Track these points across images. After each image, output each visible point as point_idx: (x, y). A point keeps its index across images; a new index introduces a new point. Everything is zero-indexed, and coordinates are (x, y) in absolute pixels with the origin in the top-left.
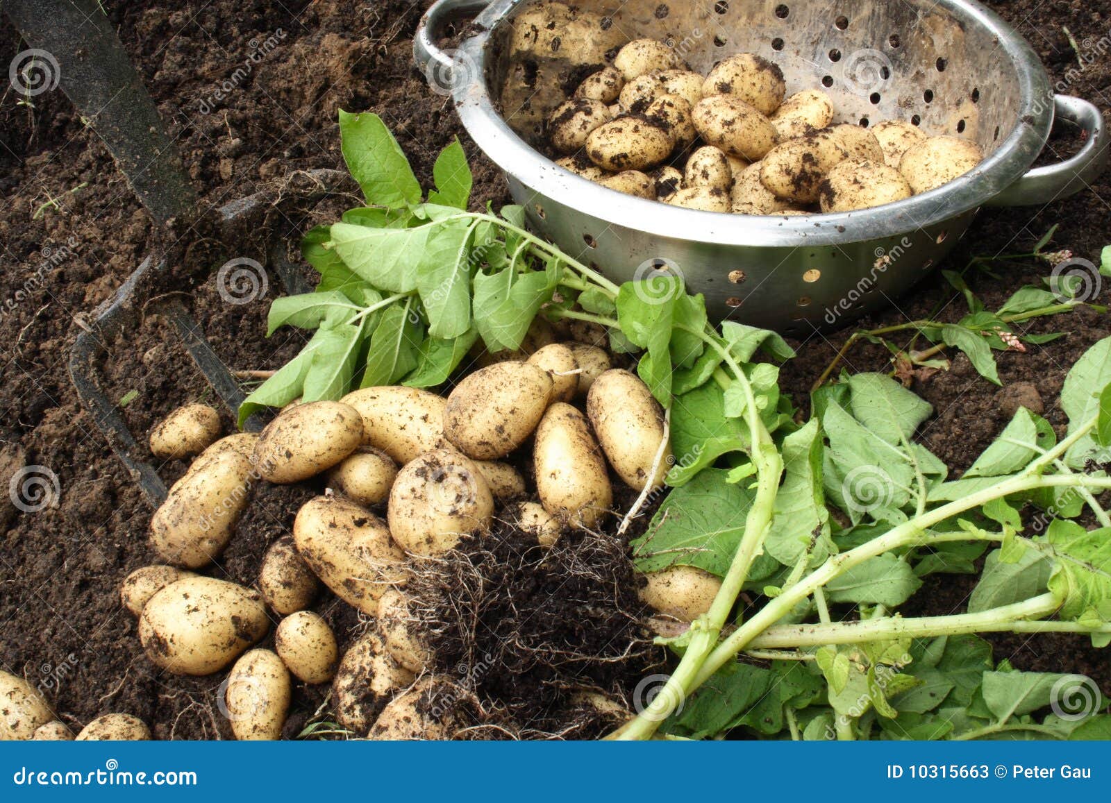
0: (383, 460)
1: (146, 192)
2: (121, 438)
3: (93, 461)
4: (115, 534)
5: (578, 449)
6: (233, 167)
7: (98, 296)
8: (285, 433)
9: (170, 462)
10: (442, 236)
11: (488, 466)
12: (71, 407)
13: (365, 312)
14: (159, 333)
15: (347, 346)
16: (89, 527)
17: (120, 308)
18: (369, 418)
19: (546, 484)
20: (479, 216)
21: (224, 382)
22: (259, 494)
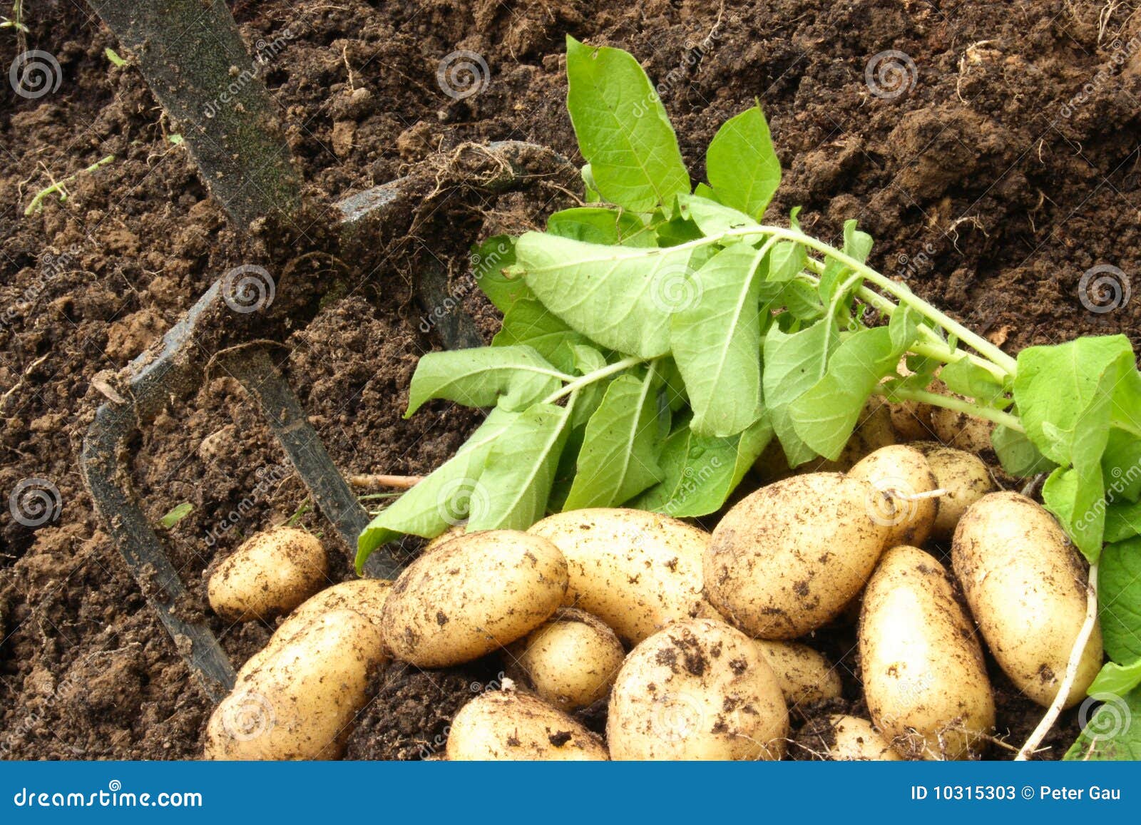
0: (600, 634)
1: (220, 174)
2: (163, 582)
3: (112, 618)
4: (145, 743)
5: (936, 626)
6: (354, 135)
7: (129, 344)
8: (436, 583)
9: (240, 625)
10: (712, 264)
11: (780, 650)
12: (78, 527)
13: (576, 384)
14: (226, 408)
15: (545, 439)
16: (102, 729)
17: (169, 363)
18: (578, 561)
19: (877, 686)
20: (776, 231)
21: (335, 492)
22: (389, 684)
